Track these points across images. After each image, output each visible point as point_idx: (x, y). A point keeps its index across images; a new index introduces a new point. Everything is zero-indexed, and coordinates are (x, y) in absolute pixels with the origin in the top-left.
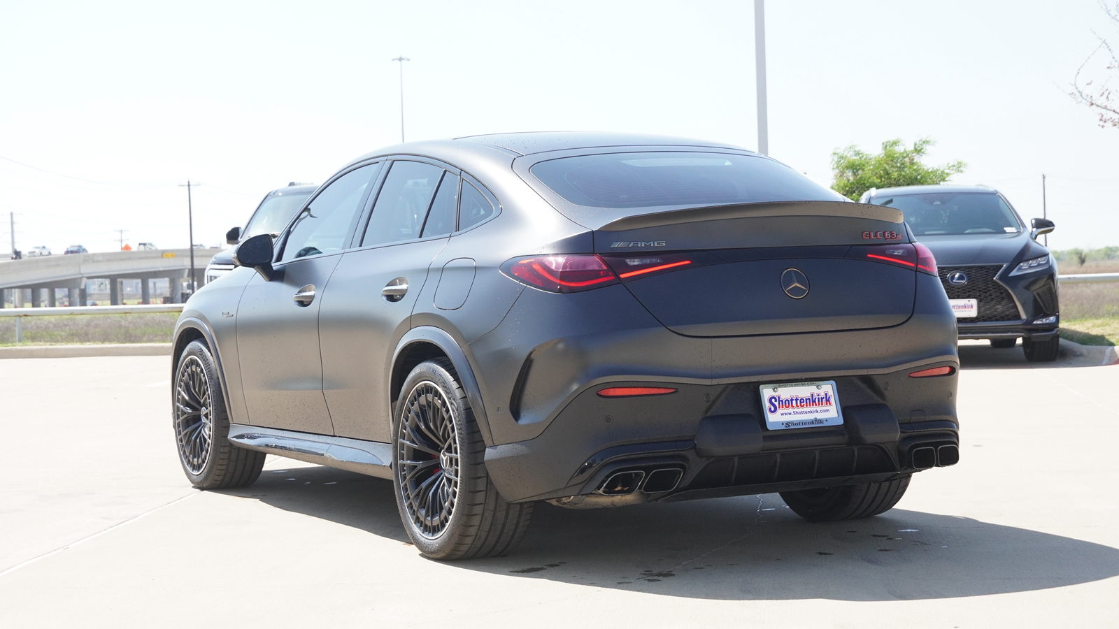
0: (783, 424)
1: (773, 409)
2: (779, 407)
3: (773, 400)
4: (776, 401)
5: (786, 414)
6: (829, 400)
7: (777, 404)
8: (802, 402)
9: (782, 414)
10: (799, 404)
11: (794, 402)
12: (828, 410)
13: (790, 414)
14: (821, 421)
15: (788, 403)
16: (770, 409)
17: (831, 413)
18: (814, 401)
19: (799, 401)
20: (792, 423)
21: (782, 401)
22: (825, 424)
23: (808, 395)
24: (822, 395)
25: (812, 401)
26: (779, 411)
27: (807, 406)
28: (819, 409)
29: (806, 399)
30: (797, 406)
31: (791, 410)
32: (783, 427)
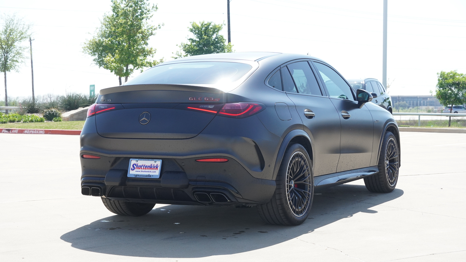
0: (134, 175)
1: (133, 169)
2: (136, 168)
3: (134, 165)
4: (135, 166)
5: (138, 171)
6: (157, 168)
7: (135, 167)
8: (146, 167)
9: (136, 171)
10: (144, 168)
11: (143, 167)
12: (155, 172)
13: (139, 171)
14: (150, 176)
15: (140, 167)
16: (132, 168)
17: (156, 173)
18: (151, 167)
19: (145, 167)
20: (138, 175)
21: (138, 166)
22: (152, 177)
23: (149, 165)
24: (156, 165)
25: (150, 167)
26: (135, 170)
27: (147, 169)
28: (152, 171)
29: (148, 166)
30: (143, 169)
31: (140, 170)
32: (134, 177)
